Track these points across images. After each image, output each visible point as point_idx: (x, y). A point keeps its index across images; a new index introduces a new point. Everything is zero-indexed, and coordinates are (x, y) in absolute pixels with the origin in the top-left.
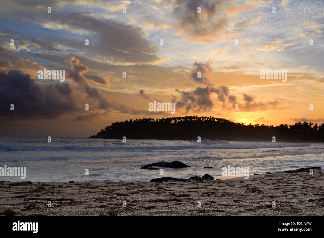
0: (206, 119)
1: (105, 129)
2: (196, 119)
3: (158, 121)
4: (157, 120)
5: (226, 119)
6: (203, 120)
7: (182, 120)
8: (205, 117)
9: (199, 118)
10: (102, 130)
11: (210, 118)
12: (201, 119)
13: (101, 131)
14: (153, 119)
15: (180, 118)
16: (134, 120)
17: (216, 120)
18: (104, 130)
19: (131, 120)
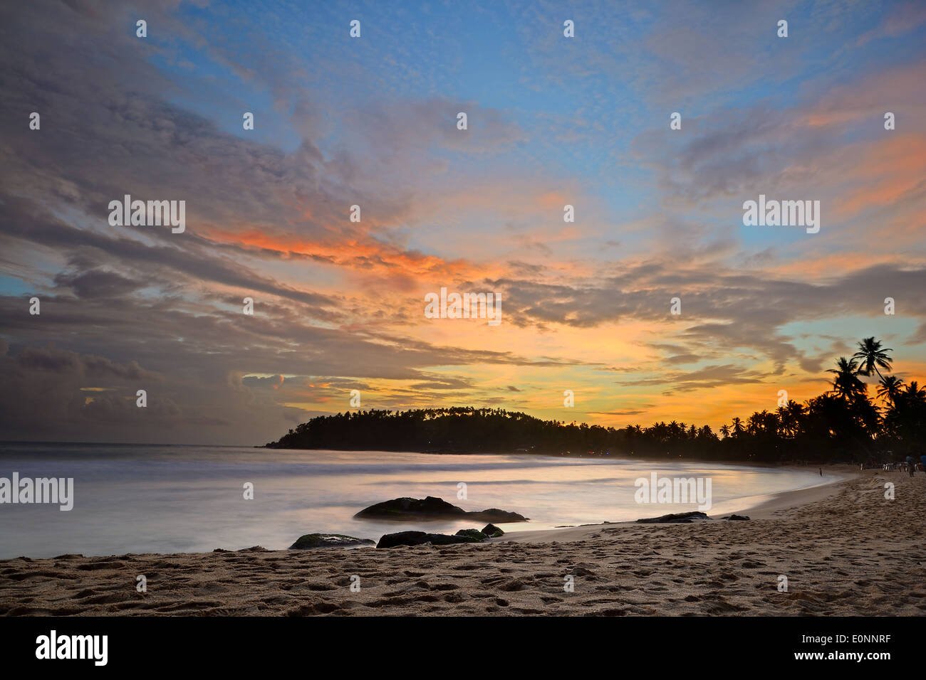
0: (490, 413)
1: (297, 430)
2: (471, 414)
3: (400, 415)
4: (397, 413)
5: (526, 413)
6: (484, 414)
7: (445, 414)
8: (489, 410)
9: (477, 412)
10: (291, 431)
11: (498, 412)
12: (481, 413)
13: (288, 433)
14: (389, 412)
15: (441, 411)
16: (354, 414)
17: (507, 416)
18: (294, 431)
19: (348, 414)
